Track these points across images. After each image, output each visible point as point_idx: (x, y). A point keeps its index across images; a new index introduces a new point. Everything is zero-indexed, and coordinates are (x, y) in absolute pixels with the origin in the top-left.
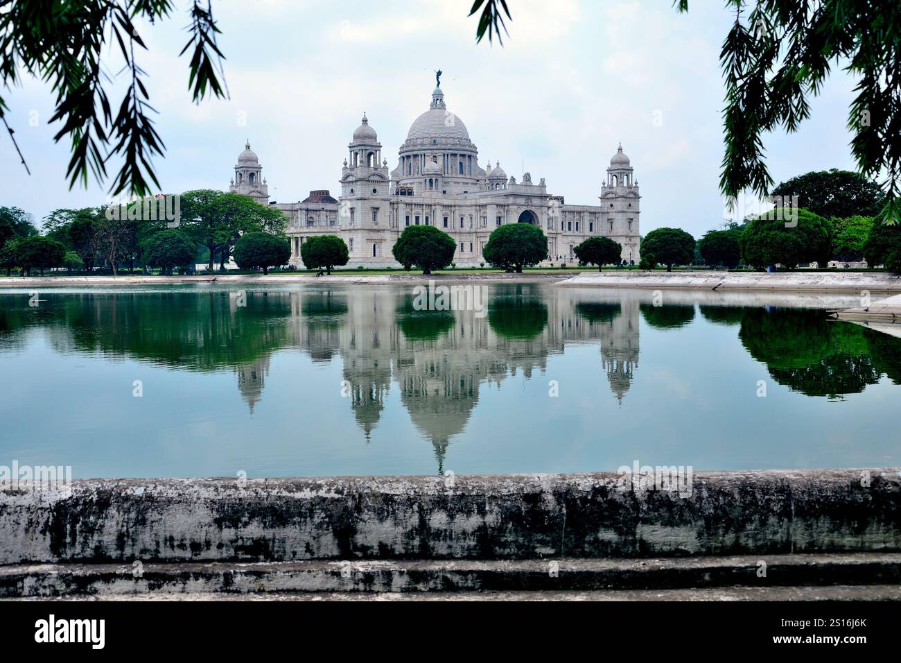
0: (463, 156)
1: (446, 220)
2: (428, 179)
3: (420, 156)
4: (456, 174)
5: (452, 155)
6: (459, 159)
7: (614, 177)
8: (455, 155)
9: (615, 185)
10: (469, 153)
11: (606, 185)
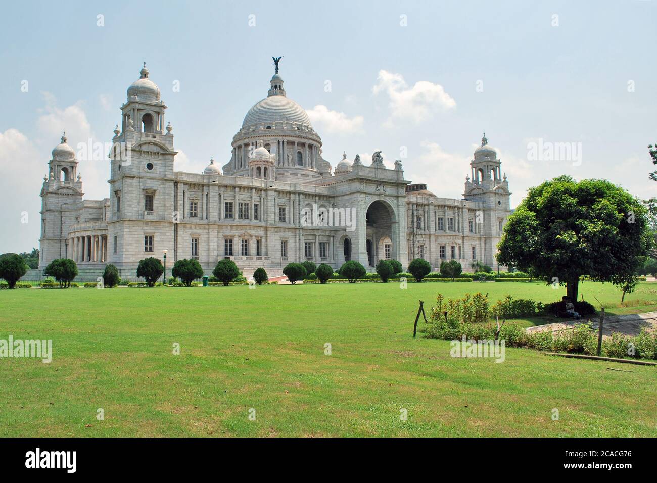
0: (303, 145)
1: (282, 211)
2: (255, 168)
4: (294, 165)
5: (288, 143)
6: (297, 148)
7: (479, 172)
8: (293, 143)
9: (480, 179)
10: (311, 142)
11: (470, 181)
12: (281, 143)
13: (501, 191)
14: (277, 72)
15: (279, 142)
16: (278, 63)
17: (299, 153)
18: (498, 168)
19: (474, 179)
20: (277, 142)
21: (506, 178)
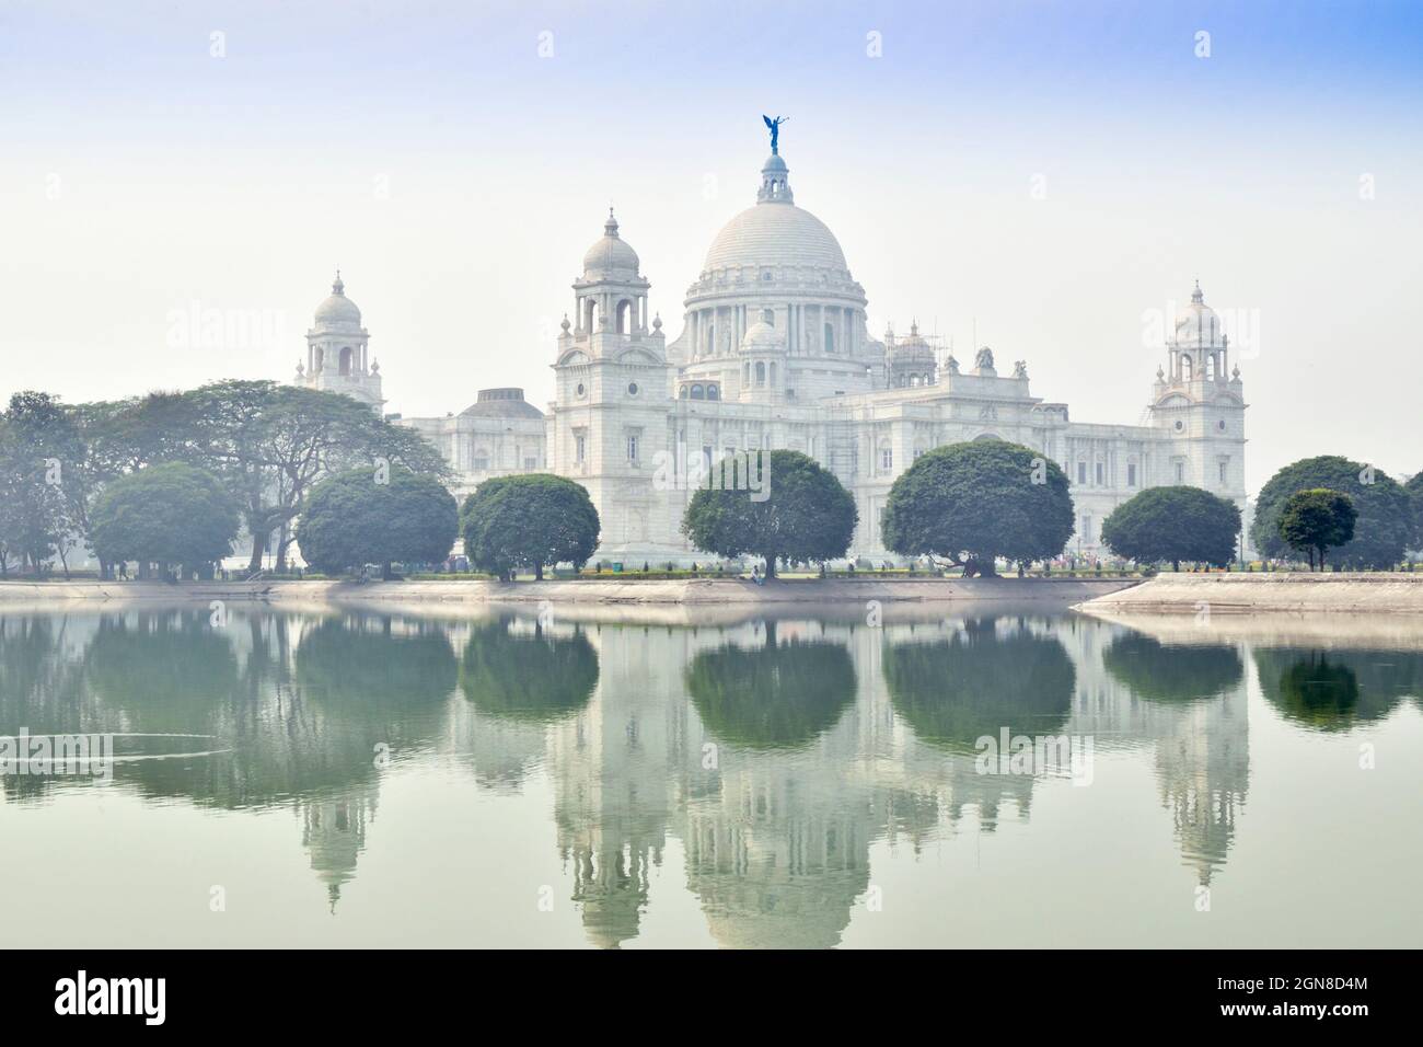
3: (733, 313)
5: (808, 307)
8: (816, 308)
12: (794, 309)
13: (1227, 402)
14: (775, 151)
15: (790, 307)
16: (777, 130)
17: (828, 327)
18: (1222, 353)
19: (1174, 375)
20: (785, 306)
21: (1239, 373)
